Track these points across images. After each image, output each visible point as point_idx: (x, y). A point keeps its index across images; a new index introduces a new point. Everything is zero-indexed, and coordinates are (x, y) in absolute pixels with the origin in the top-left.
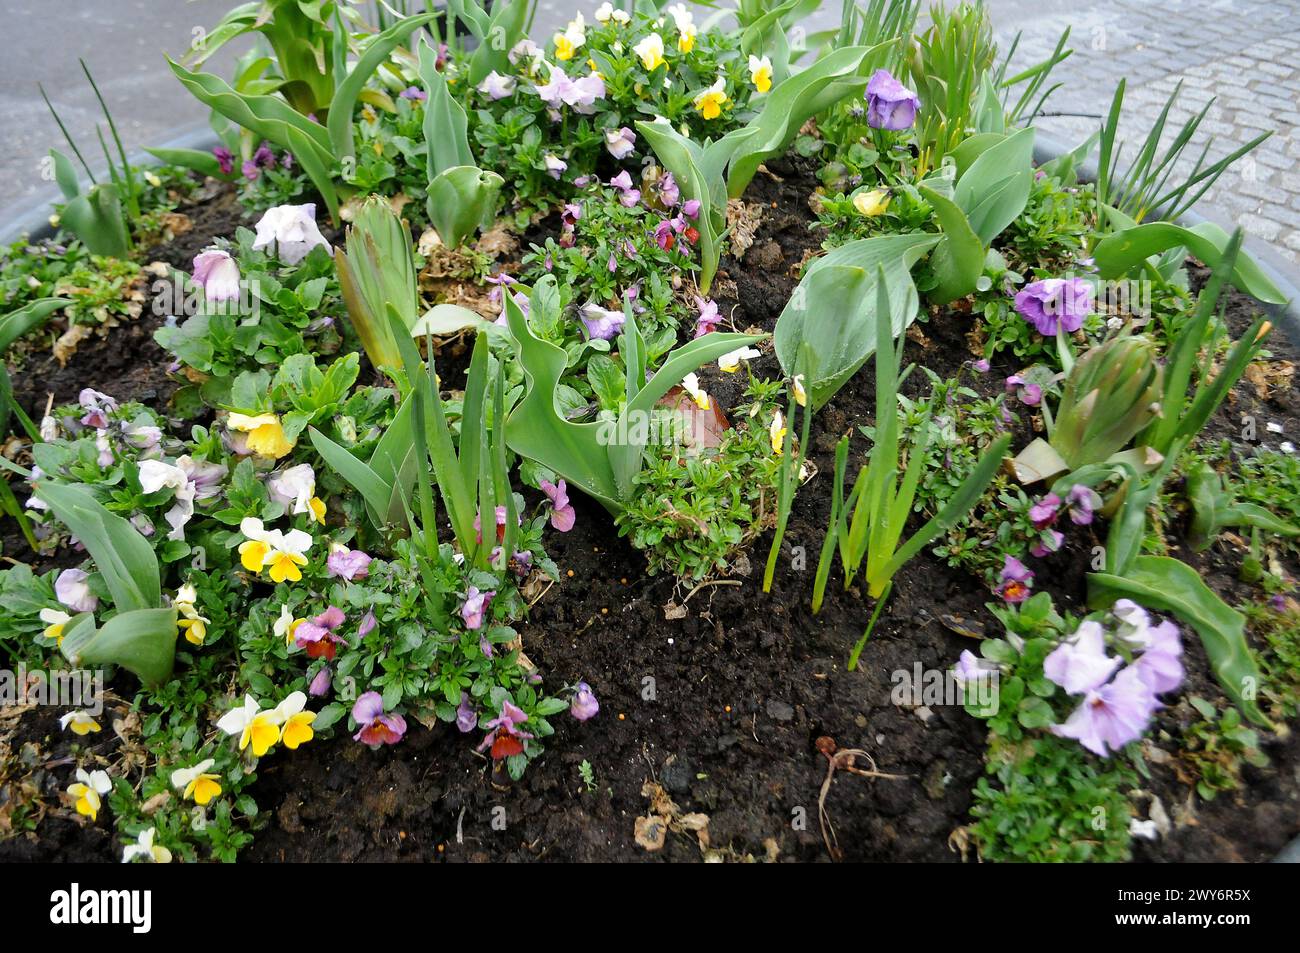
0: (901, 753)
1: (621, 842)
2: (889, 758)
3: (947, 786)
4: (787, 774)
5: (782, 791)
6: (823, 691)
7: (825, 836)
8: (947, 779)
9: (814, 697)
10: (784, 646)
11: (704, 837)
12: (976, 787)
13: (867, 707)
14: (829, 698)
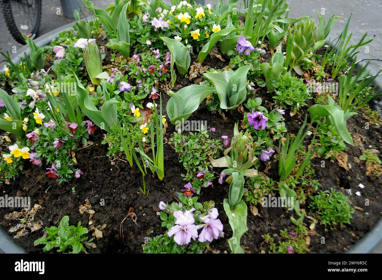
0: (146, 220)
1: (75, 209)
2: (143, 220)
3: (151, 233)
4: (118, 212)
5: (115, 215)
6: (135, 196)
7: (120, 230)
8: (152, 232)
9: (132, 197)
10: (132, 182)
11: (91, 216)
12: (155, 237)
13: (144, 205)
14: (136, 199)
